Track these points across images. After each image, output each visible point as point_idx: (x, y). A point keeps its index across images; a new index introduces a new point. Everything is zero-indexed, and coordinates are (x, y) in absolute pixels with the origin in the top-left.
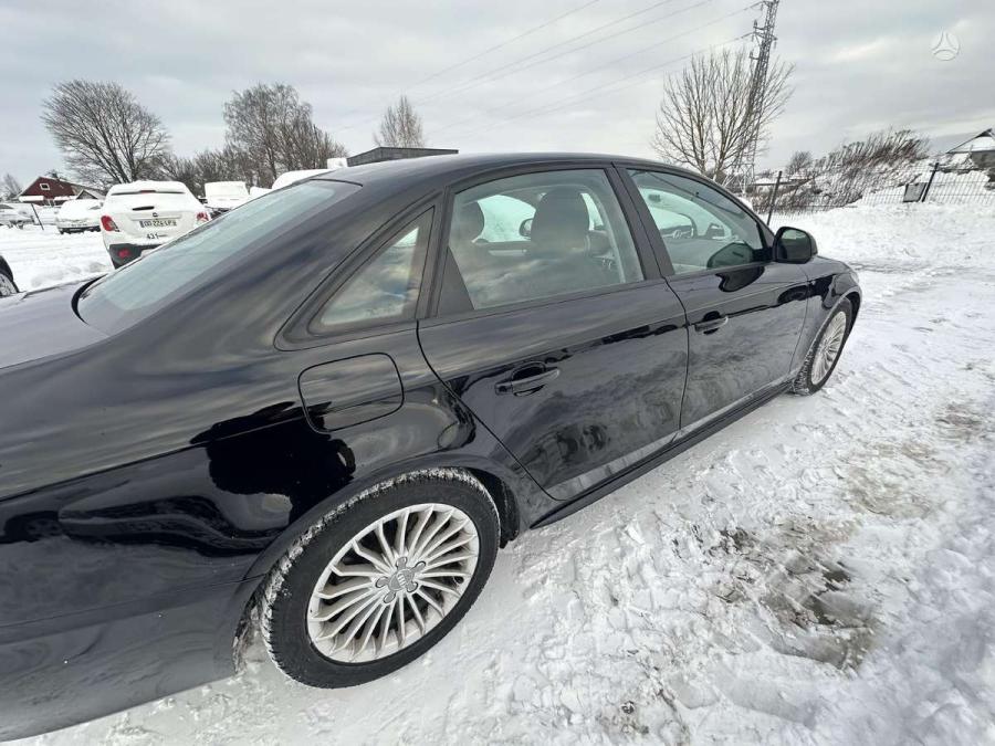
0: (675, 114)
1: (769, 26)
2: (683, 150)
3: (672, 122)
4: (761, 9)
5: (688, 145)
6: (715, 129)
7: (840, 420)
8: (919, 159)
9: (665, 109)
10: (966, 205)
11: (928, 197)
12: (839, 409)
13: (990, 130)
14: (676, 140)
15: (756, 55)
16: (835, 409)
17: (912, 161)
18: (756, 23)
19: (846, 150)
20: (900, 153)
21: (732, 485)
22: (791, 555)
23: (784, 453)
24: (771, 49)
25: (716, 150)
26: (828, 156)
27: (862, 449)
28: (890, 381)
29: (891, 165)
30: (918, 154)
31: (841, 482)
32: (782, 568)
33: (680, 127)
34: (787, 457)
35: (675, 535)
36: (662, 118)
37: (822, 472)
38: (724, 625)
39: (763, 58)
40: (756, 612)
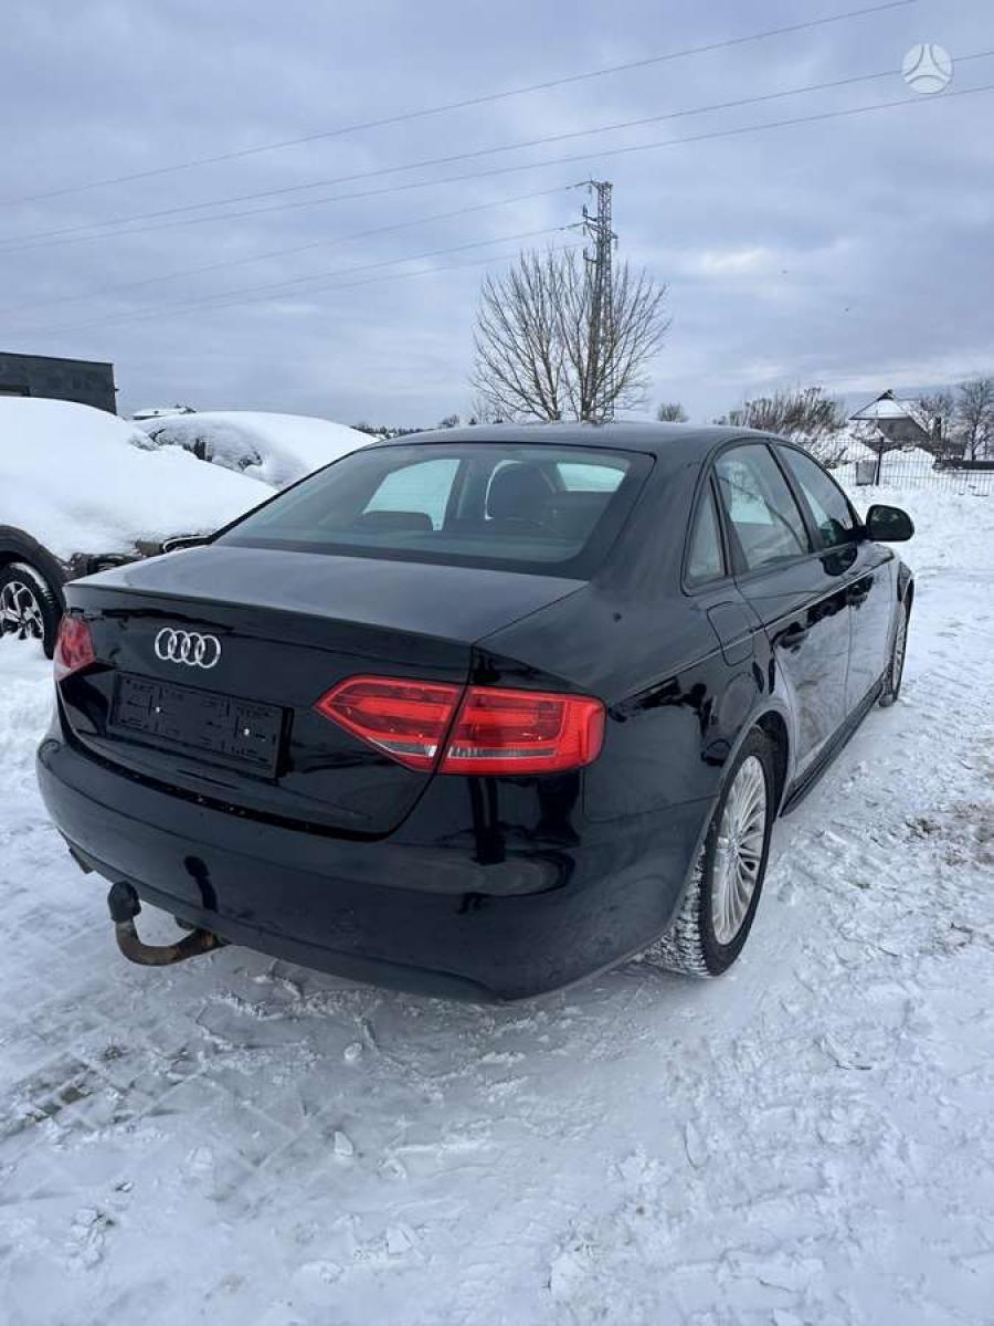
0: (504, 336)
1: (603, 219)
2: (522, 393)
3: (499, 345)
4: (590, 192)
5: (527, 384)
6: (569, 364)
7: (934, 723)
8: (838, 427)
9: (485, 325)
10: (922, 490)
11: (881, 480)
12: (926, 713)
13: (890, 392)
14: (509, 376)
15: (593, 256)
16: (923, 715)
17: (831, 431)
18: (585, 211)
19: (750, 410)
20: (816, 417)
21: (884, 790)
22: (972, 829)
23: (909, 757)
24: (612, 251)
25: (575, 398)
26: (728, 416)
27: (969, 745)
28: (951, 686)
29: (809, 432)
30: (836, 420)
31: (971, 771)
32: (973, 839)
33: (512, 355)
34: (912, 759)
35: (869, 834)
36: (481, 336)
37: (952, 765)
38: (963, 879)
39: (602, 262)
40: (977, 869)
